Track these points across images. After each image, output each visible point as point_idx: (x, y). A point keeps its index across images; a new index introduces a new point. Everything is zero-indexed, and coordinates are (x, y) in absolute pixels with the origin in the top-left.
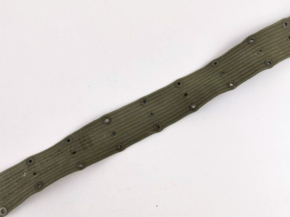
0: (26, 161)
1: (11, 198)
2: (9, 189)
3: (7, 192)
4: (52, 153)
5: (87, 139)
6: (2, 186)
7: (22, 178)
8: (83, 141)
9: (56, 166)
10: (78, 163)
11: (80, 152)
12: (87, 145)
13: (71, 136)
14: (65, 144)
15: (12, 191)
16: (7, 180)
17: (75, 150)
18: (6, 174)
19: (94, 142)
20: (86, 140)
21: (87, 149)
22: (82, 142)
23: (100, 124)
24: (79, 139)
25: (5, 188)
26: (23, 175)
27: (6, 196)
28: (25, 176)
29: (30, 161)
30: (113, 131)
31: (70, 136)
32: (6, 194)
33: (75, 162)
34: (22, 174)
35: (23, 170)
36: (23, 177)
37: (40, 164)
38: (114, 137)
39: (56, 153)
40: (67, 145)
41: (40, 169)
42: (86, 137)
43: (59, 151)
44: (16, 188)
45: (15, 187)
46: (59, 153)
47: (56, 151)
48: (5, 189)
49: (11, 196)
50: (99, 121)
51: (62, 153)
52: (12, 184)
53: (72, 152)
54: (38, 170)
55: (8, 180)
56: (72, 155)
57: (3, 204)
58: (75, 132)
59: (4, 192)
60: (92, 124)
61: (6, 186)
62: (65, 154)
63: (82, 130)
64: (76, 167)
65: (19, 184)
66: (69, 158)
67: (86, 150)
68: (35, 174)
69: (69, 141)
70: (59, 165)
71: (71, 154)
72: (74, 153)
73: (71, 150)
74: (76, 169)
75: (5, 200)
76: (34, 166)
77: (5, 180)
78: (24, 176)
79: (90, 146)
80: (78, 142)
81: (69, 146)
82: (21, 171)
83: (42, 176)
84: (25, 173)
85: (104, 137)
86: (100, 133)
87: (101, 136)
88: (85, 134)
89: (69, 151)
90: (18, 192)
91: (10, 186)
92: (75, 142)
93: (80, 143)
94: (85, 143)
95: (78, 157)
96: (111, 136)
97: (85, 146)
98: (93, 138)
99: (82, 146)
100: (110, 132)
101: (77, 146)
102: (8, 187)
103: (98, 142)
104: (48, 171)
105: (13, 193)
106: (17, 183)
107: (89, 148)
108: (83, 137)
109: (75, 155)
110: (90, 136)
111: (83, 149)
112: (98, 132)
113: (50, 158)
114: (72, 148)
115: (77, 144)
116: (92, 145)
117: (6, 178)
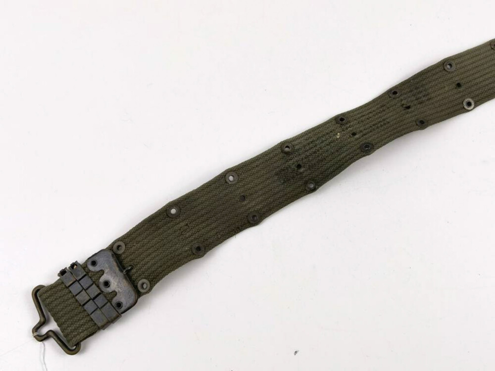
0: (335, 119)
1: (322, 167)
2: (317, 155)
3: (315, 158)
4: (373, 109)
6: (306, 151)
7: (335, 139)
9: (385, 124)
10: (417, 119)
11: (416, 107)
12: (424, 98)
14: (390, 97)
15: (323, 157)
16: (312, 143)
17: (408, 105)
18: (309, 135)
19: (433, 95)
20: (422, 92)
21: (424, 103)
22: (415, 94)
23: (440, 71)
24: (411, 91)
26: (336, 137)
27: (314, 164)
29: (340, 120)
30: (457, 82)
31: (396, 87)
32: (314, 161)
33: (413, 119)
34: (334, 135)
35: (334, 130)
36: (337, 139)
37: (358, 123)
38: (459, 90)
39: (377, 109)
40: (394, 98)
41: (361, 128)
42: (421, 88)
43: (382, 106)
44: (329, 153)
45: (327, 151)
46: (384, 108)
47: (378, 106)
48: (311, 155)
49: (323, 163)
50: (438, 67)
51: (388, 108)
52: (321, 148)
53: (404, 107)
54: (358, 130)
56: (405, 110)
58: (402, 82)
59: (311, 159)
60: (429, 71)
61: (312, 150)
62: (395, 109)
63: (413, 79)
64: (415, 125)
65: (332, 147)
66: (402, 114)
67: (424, 105)
68: (354, 134)
69: (395, 93)
70: (388, 122)
71: (403, 109)
72: (408, 107)
73: (403, 104)
75: (314, 169)
76: (349, 124)
77: (309, 144)
78: (338, 137)
79: (427, 100)
80: (409, 94)
81: (397, 100)
82: (331, 131)
83: (367, 136)
84: (338, 134)
85: (446, 89)
86: (440, 83)
87: (442, 88)
88: (418, 85)
89: (399, 105)
90: (332, 157)
91: (318, 151)
92: (406, 94)
93: (413, 95)
94: (421, 96)
95: (416, 113)
96: (456, 88)
97: (421, 99)
98: (430, 90)
99: (417, 99)
100: (454, 82)
101: (410, 99)
102: (315, 152)
103: (439, 95)
104: (374, 130)
105: (325, 160)
106: (329, 147)
107: (427, 102)
108: (417, 88)
109: (410, 110)
110: (427, 87)
111: (419, 104)
112: (437, 81)
113: (371, 115)
114: (403, 101)
115: (409, 97)
116: (430, 99)
117: (309, 140)
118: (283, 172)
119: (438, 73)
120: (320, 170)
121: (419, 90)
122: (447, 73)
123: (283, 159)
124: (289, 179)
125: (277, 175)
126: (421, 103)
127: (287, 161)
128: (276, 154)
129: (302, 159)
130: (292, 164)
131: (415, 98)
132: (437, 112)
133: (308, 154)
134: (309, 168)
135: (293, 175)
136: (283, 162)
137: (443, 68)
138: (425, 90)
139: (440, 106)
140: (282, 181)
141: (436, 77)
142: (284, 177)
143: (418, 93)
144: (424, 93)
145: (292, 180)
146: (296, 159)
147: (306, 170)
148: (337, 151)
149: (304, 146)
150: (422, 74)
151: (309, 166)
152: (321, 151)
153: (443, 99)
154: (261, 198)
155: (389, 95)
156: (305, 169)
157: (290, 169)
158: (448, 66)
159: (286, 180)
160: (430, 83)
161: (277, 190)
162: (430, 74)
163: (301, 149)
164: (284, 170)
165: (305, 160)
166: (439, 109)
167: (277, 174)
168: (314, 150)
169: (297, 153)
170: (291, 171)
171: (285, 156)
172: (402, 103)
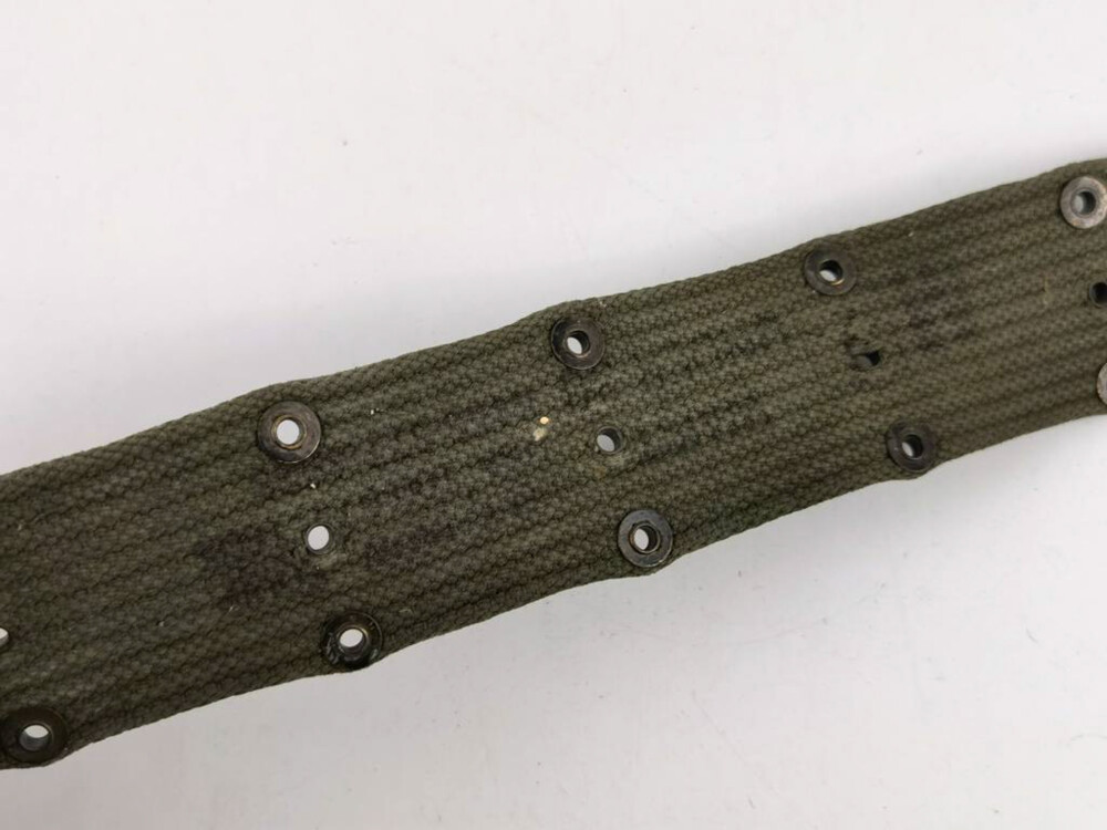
1: (426, 565)
2: (420, 500)
3: (407, 512)
4: (723, 320)
5: (948, 289)
6: (374, 466)
7: (523, 445)
8: (921, 296)
9: (750, 425)
10: (897, 428)
11: (903, 362)
12: (947, 327)
13: (846, 246)
15: (444, 521)
16: (412, 432)
17: (876, 345)
18: (413, 386)
19: (983, 319)
20: (943, 293)
21: (942, 351)
22: (915, 298)
23: (1041, 218)
25: (396, 488)
26: (528, 430)
27: (396, 544)
28: (543, 440)
30: (1098, 278)
32: (400, 527)
33: (881, 422)
34: (524, 418)
35: (530, 390)
36: (531, 443)
37: (642, 381)
38: (1097, 313)
39: (742, 326)
40: (821, 294)
41: (646, 418)
42: (945, 278)
43: (762, 320)
44: (478, 507)
45: (470, 496)
48: (394, 491)
49: (436, 550)
50: (1035, 196)
51: (786, 337)
52: (447, 472)
53: (856, 349)
54: (632, 423)
55: (419, 431)
56: (855, 367)
57: (360, 589)
59: (386, 511)
60: (992, 207)
61: (402, 469)
62: (811, 354)
63: (919, 228)
64: (881, 455)
65: (497, 480)
66: (837, 388)
67: (938, 357)
69: (832, 270)
70: (769, 419)
71: (849, 360)
72: (873, 359)
73: (854, 338)
74: (887, 470)
75: (384, 569)
76: (603, 380)
77: (398, 433)
78: (538, 434)
79: (958, 337)
80: (890, 292)
81: (833, 307)
82: (516, 395)
83: (658, 471)
84: (544, 420)
85: (1047, 300)
86: (1024, 270)
87: (1029, 293)
88: (937, 257)
89: (836, 336)
90: (485, 534)
91: (433, 478)
92: (875, 289)
93: (902, 302)
94: (934, 311)
95: (896, 393)
96: (1085, 304)
97: (934, 329)
98: (979, 294)
99: (917, 324)
100: (1083, 277)
101: (885, 317)
102: (417, 481)
103: (1009, 322)
104: (698, 443)
105: (452, 537)
106: (486, 476)
107: (955, 347)
108: (926, 273)
109: (876, 374)
110: (969, 275)
111: (920, 347)
112: (1014, 260)
113: (705, 351)
114: (856, 323)
115: (886, 307)
116: (971, 333)
117: (404, 415)
118: (234, 550)
119: (1028, 221)
120: (415, 578)
121: (933, 284)
122: (1066, 233)
123: (252, 479)
124: (257, 589)
125: (202, 555)
126: (927, 346)
127: (271, 498)
128: (226, 447)
129: (346, 504)
130: (293, 518)
131: (907, 318)
132: (986, 403)
133: (380, 486)
134: (367, 556)
135: (283, 573)
136: (249, 497)
137: (1053, 206)
138: (956, 289)
139: (1005, 373)
140: (220, 592)
141: (1017, 240)
142: (235, 573)
143: (927, 297)
144: (953, 300)
145: (270, 595)
146: (317, 495)
147: (349, 563)
148: (516, 505)
149: (374, 439)
150: (964, 214)
151: (370, 546)
152: (443, 483)
153: (1024, 343)
154: (90, 653)
155: (803, 274)
156: (344, 556)
157: (271, 541)
158: (1079, 203)
159: (239, 586)
160: (984, 261)
161: (184, 626)
162: (993, 220)
163: (356, 449)
164: (240, 538)
165: (359, 512)
166: (998, 388)
167: (200, 551)
168: (413, 473)
169: (328, 467)
170: (277, 552)
171: (270, 467)
172: (852, 331)
